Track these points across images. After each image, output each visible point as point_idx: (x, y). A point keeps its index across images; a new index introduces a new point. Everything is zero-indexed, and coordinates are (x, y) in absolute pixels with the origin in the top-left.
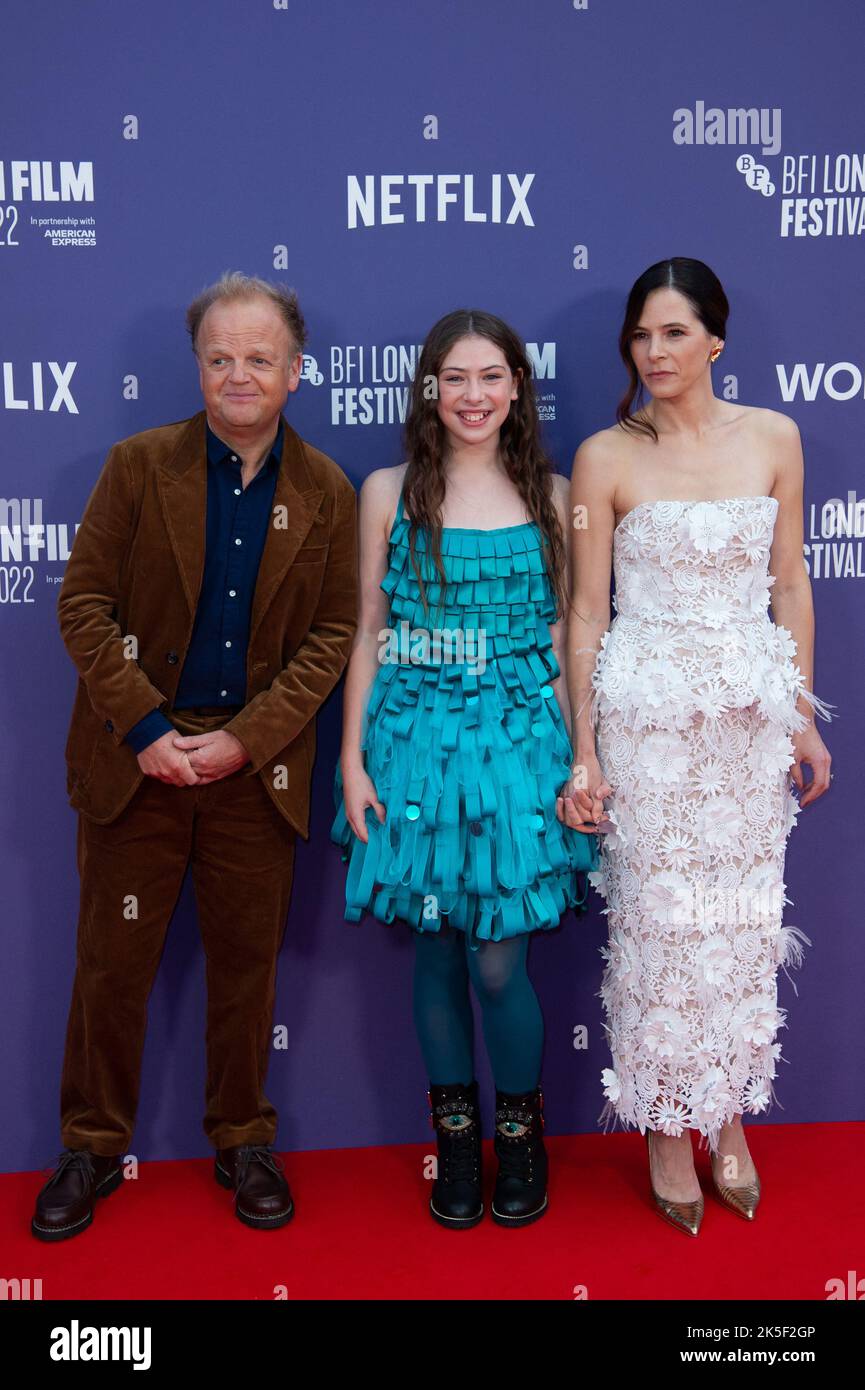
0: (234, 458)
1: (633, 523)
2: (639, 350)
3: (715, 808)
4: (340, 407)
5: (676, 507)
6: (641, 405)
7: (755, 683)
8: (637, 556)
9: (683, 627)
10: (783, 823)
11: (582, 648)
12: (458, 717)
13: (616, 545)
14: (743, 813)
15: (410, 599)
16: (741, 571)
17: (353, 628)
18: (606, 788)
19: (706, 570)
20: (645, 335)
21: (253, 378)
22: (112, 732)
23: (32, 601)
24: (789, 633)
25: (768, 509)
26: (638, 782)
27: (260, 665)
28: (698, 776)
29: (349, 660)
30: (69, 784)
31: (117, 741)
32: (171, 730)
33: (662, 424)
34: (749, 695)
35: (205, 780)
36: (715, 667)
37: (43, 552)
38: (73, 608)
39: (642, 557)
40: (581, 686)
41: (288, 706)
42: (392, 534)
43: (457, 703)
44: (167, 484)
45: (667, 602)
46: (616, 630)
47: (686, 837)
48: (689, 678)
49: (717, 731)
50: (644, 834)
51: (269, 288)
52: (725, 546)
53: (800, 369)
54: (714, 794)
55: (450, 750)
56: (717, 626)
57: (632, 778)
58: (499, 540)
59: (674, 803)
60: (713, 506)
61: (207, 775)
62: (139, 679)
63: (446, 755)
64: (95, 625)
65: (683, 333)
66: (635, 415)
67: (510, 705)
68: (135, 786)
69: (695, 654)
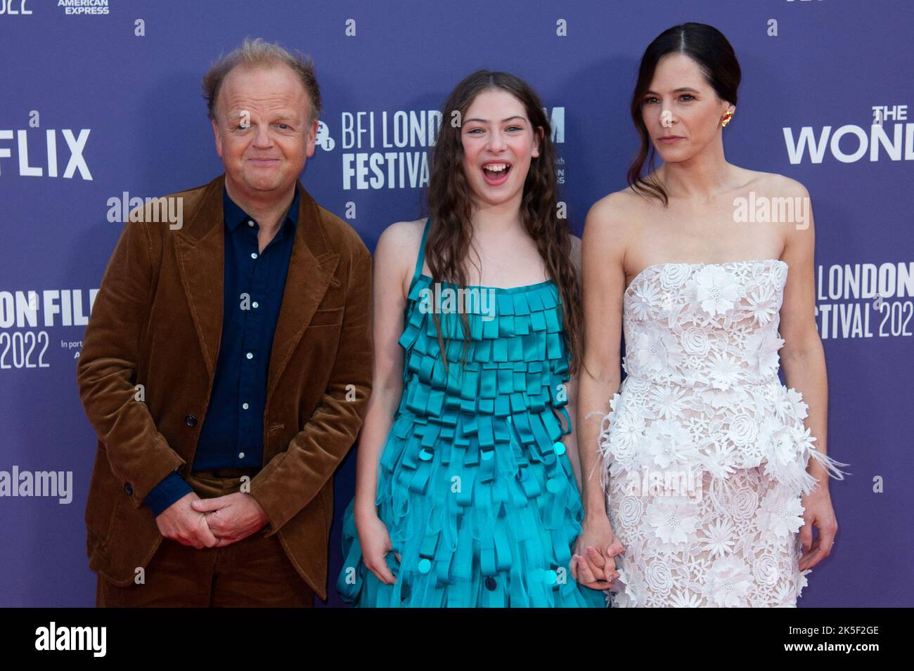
0: (251, 223)
1: (642, 285)
2: (650, 113)
3: (723, 568)
4: (352, 172)
5: (684, 269)
6: (653, 168)
7: (763, 446)
8: (646, 318)
9: (691, 389)
10: (791, 583)
11: (592, 409)
12: (474, 470)
13: (626, 307)
14: (751, 573)
15: (428, 355)
16: (749, 333)
17: (368, 390)
18: (617, 546)
19: (714, 332)
20: (656, 99)
21: (276, 143)
22: (131, 494)
23: (48, 365)
24: (800, 394)
25: (777, 273)
26: (646, 543)
27: (277, 427)
28: (707, 537)
29: (364, 422)
30: (89, 546)
31: (136, 503)
32: (191, 491)
33: (672, 187)
34: (756, 456)
35: (224, 542)
36: (723, 428)
37: (58, 317)
38: (93, 372)
39: (651, 319)
40: (590, 446)
41: (306, 468)
42: (410, 292)
43: (473, 459)
44: (185, 249)
45: (674, 363)
46: (625, 393)
47: (695, 597)
48: (697, 438)
49: (724, 491)
50: (654, 593)
51: (287, 54)
52: (732, 308)
53: (807, 132)
54: (723, 554)
55: (464, 505)
56: (724, 387)
57: (641, 538)
58: (518, 298)
59: (682, 563)
60: (722, 269)
61: (226, 537)
62: (158, 442)
63: (461, 510)
64: (115, 389)
65: (693, 98)
66: (647, 179)
67: (525, 461)
68: (154, 548)
69: (702, 415)
